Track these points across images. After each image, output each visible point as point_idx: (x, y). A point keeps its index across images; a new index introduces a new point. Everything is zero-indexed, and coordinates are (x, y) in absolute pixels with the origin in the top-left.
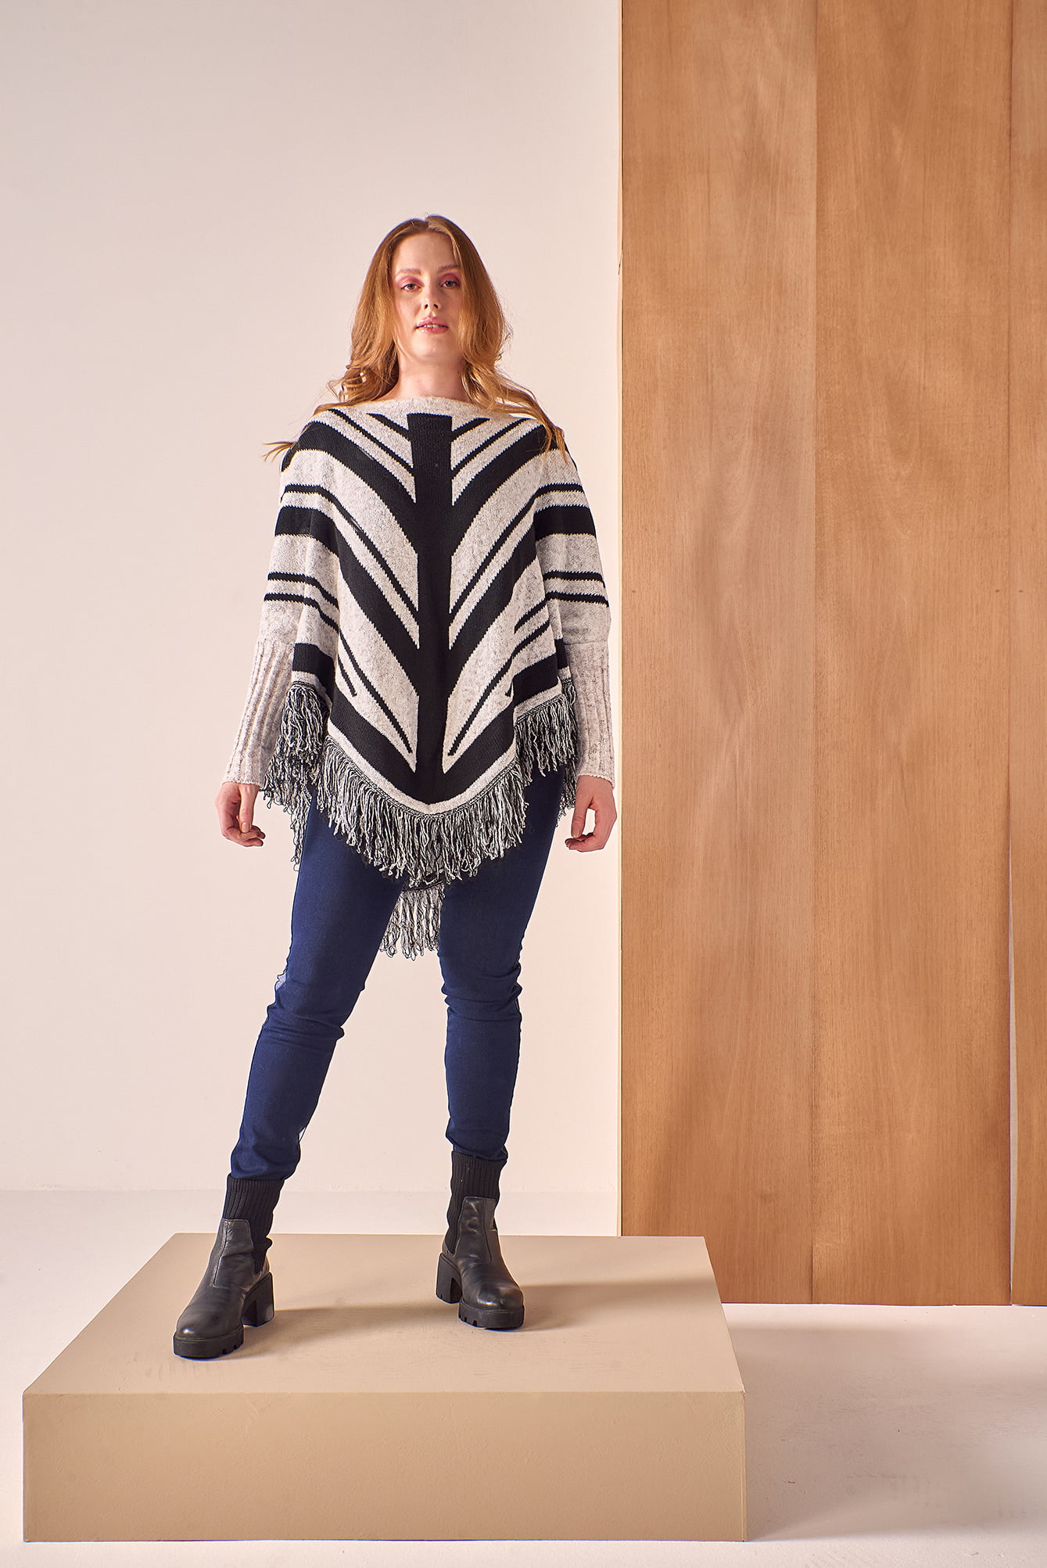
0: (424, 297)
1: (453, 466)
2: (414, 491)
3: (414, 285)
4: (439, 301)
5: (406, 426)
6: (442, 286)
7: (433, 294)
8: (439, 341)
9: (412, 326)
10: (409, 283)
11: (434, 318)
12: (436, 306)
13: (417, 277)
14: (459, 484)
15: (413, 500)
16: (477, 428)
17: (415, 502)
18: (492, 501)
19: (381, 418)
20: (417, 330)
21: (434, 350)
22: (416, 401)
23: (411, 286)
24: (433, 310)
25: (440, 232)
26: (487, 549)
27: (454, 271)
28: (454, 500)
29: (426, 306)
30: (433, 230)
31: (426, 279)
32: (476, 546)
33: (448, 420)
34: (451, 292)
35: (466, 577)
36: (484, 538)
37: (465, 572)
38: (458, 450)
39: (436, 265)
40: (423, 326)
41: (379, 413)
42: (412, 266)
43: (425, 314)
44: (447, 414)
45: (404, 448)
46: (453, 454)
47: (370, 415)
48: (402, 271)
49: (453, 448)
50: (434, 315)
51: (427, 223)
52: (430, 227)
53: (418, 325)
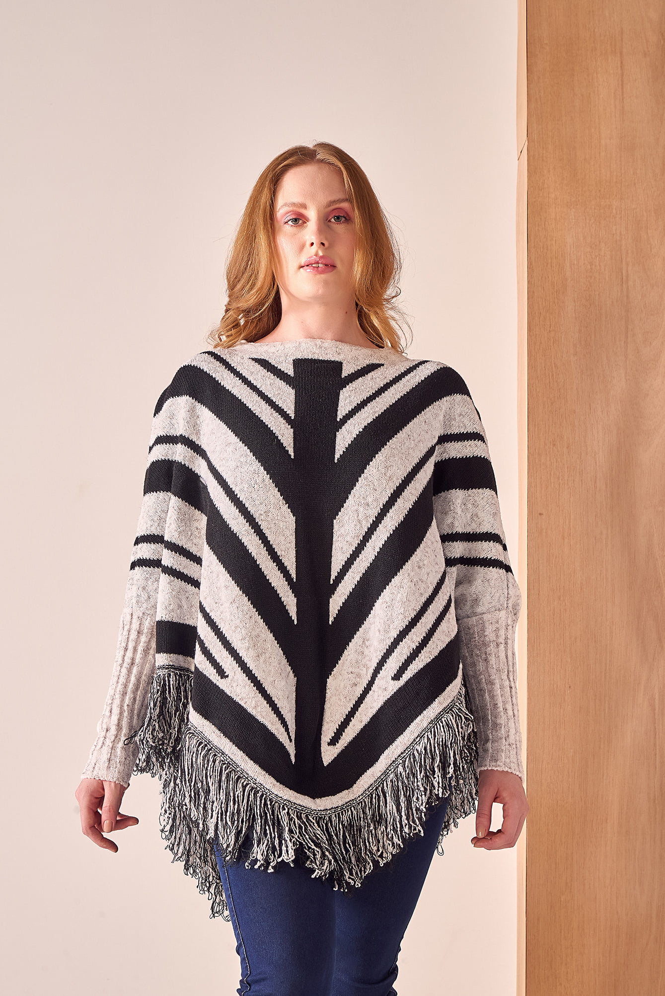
0: (310, 232)
1: (340, 416)
2: (292, 445)
3: (299, 220)
4: (326, 239)
5: (291, 372)
6: (330, 221)
7: (320, 231)
8: (326, 283)
9: (296, 265)
10: (294, 217)
11: (321, 257)
12: (323, 244)
13: (303, 211)
14: (344, 438)
15: (290, 455)
16: (370, 375)
17: (292, 457)
18: (380, 458)
19: (264, 364)
20: (301, 269)
21: (320, 292)
22: (303, 345)
23: (295, 220)
24: (319, 248)
25: (329, 163)
26: (374, 512)
27: (345, 205)
28: (337, 456)
29: (312, 244)
30: (322, 161)
31: (312, 214)
32: (361, 509)
33: (338, 365)
34: (340, 228)
35: (351, 544)
36: (370, 500)
37: (348, 538)
38: (347, 399)
39: (324, 198)
40: (307, 266)
41: (263, 358)
42: (297, 200)
43: (312, 252)
44: (337, 359)
45: (286, 397)
46: (341, 403)
47: (253, 359)
48: (285, 205)
49: (341, 397)
50: (321, 254)
51: (315, 151)
52: (318, 157)
53: (303, 264)
